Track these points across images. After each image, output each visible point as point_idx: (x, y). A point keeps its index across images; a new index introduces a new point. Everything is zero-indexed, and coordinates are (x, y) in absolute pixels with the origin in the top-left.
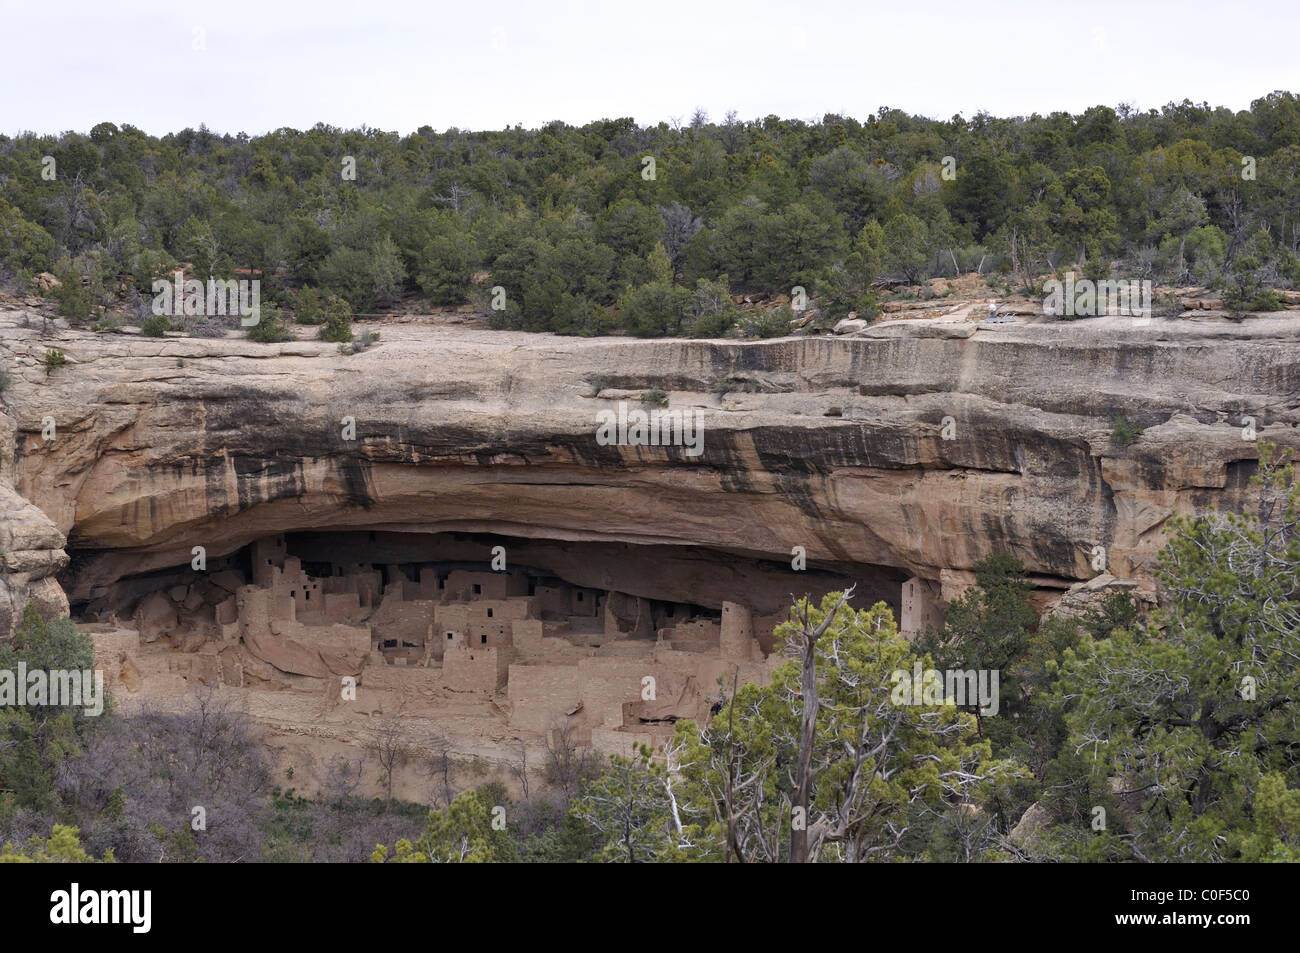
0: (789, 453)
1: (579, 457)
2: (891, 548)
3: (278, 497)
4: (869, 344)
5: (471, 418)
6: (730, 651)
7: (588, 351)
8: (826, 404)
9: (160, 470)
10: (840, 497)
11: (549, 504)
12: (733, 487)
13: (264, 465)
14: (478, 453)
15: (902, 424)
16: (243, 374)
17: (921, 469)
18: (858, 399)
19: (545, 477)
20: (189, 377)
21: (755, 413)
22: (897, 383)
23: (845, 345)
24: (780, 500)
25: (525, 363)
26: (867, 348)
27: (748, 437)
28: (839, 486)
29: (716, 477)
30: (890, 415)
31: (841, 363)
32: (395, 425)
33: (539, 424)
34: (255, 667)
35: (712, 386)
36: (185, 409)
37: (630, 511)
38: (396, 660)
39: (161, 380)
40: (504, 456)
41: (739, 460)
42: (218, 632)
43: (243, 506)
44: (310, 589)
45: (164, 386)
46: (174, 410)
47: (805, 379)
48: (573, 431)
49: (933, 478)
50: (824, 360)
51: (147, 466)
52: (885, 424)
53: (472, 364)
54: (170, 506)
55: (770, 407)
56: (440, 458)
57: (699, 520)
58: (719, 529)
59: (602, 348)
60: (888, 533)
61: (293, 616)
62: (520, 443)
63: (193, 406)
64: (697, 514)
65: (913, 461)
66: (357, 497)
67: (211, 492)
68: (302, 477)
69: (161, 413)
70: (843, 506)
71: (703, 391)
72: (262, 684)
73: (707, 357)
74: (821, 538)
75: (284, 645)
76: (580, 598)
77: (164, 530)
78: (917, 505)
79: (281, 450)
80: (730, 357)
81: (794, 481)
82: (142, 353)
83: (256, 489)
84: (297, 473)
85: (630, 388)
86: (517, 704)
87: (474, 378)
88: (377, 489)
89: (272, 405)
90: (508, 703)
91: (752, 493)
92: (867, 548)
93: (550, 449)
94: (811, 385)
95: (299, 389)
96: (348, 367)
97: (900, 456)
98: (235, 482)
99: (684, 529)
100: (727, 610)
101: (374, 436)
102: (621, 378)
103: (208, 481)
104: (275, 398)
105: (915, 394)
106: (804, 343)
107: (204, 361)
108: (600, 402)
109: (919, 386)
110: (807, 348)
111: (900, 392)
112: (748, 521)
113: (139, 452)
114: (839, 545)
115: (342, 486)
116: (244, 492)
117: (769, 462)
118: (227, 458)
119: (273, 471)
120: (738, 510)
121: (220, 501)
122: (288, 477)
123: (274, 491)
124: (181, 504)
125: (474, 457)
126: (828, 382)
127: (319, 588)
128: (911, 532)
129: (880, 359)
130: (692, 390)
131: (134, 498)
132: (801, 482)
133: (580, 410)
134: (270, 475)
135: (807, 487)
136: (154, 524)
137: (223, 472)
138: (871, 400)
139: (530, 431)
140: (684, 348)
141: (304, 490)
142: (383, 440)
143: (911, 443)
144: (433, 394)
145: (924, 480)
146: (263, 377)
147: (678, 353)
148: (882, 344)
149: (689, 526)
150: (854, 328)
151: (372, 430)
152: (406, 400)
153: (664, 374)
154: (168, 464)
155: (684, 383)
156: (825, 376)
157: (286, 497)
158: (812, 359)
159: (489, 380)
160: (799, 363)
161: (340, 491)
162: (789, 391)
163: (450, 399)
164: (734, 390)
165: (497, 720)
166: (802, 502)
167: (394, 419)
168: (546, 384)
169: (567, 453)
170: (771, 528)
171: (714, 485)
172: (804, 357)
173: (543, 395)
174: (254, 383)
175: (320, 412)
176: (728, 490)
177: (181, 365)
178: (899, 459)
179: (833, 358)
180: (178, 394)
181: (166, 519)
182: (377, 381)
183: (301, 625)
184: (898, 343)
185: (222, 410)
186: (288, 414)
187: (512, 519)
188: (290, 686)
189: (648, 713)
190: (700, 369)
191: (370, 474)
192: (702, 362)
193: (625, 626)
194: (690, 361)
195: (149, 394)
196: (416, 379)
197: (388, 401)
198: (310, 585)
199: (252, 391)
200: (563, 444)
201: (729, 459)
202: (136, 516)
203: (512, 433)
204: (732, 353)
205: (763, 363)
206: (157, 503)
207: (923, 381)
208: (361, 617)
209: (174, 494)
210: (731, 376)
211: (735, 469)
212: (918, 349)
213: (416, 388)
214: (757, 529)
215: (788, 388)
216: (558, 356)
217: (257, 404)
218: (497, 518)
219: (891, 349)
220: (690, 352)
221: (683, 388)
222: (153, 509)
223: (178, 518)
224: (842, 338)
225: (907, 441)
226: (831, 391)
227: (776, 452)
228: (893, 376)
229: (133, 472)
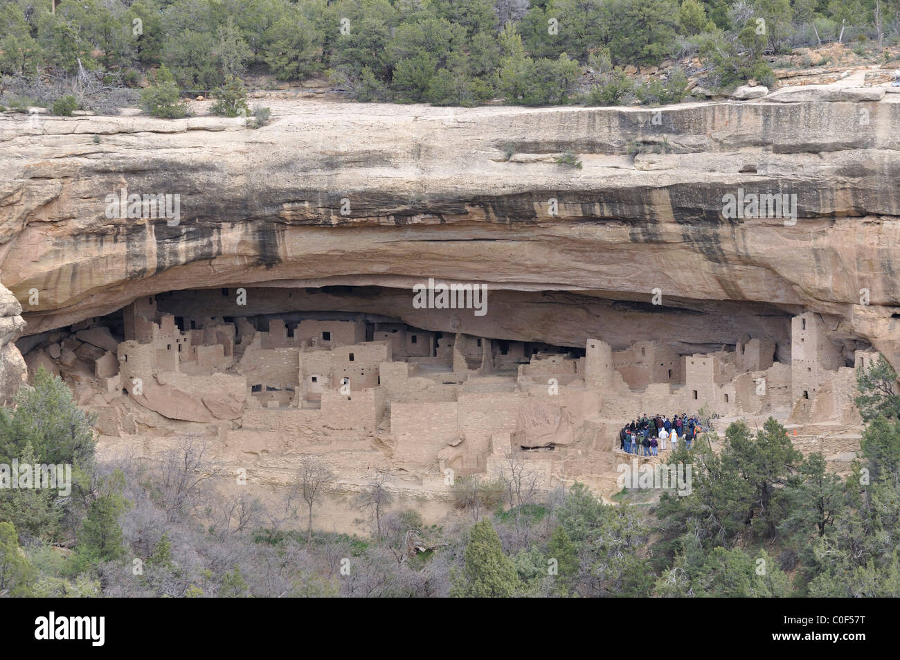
0: (704, 207)
1: (492, 215)
2: (796, 288)
3: (194, 260)
4: (780, 108)
5: (390, 183)
6: (597, 383)
7: (491, 120)
8: (740, 162)
9: (83, 239)
10: (749, 244)
11: (452, 258)
12: (641, 237)
13: (183, 231)
14: (397, 215)
15: (820, 178)
16: (158, 148)
17: (833, 217)
18: (772, 157)
19: (451, 234)
20: (107, 153)
21: (670, 172)
22: (812, 141)
23: (756, 109)
24: (684, 248)
25: (430, 132)
26: (777, 111)
27: (666, 193)
28: (749, 234)
29: (626, 230)
30: (806, 170)
31: (752, 125)
32: (316, 191)
33: (459, 186)
34: (142, 416)
35: (621, 149)
36: (107, 182)
37: (529, 263)
38: (270, 403)
39: (80, 156)
40: (422, 216)
41: (652, 214)
42: (102, 385)
43: (160, 269)
44: (182, 342)
45: (84, 161)
46: (96, 182)
47: (716, 140)
48: (494, 192)
49: (844, 225)
50: (735, 122)
51: (73, 235)
52: (803, 179)
53: (380, 134)
54: (90, 272)
55: (684, 166)
56: (359, 220)
57: (594, 268)
58: (612, 275)
59: (507, 118)
60: (795, 275)
61: (177, 368)
62: (440, 204)
63: (114, 178)
64: (593, 262)
65: (828, 210)
66: (267, 258)
67: (130, 257)
68: (219, 241)
69: (83, 186)
70: (751, 252)
71: (612, 153)
72: (149, 431)
73: (616, 122)
74: (720, 281)
75: (169, 394)
76: (414, 340)
77: (81, 294)
78: (831, 249)
79: (201, 217)
80: (638, 122)
81: (704, 231)
82: (57, 131)
83: (175, 253)
84: (214, 238)
85: (539, 153)
86: (401, 438)
87: (386, 147)
88: (288, 250)
89: (192, 176)
90: (392, 438)
91: (658, 242)
92: (764, 288)
93: (468, 209)
94: (722, 146)
95: (216, 161)
96: (259, 140)
97: (816, 206)
98: (155, 247)
99: (578, 277)
100: (593, 346)
101: (293, 202)
102: (530, 144)
103: (128, 247)
104: (194, 169)
105: (829, 151)
106: (713, 108)
107: (118, 137)
108: (513, 166)
109: (834, 144)
110: (716, 113)
111: (815, 150)
112: (646, 268)
113: (63, 223)
114: (736, 286)
115: (254, 248)
116: (163, 256)
117: (681, 214)
118: (147, 226)
119: (191, 236)
120: (637, 258)
121: (139, 265)
122: (205, 241)
123: (192, 255)
124: (102, 269)
125: (392, 218)
126: (740, 142)
127: (189, 341)
128: (820, 273)
129: (792, 121)
130: (601, 153)
131: (58, 265)
132: (710, 231)
133: (496, 173)
134: (188, 240)
135: (716, 236)
136: (73, 289)
137: (143, 239)
138: (785, 158)
139: (452, 194)
140: (592, 116)
141: (219, 253)
142: (301, 205)
143: (828, 194)
144: (348, 162)
145: (835, 226)
146: (179, 150)
147: (585, 120)
148: (792, 107)
149: (583, 273)
150: (759, 94)
151: (292, 197)
152: (322, 168)
153: (573, 139)
154: (93, 233)
155: (593, 147)
156: (737, 137)
157: (200, 259)
158: (722, 123)
159: (400, 148)
160: (709, 126)
161: (252, 252)
162: (699, 151)
163: (365, 166)
164: (644, 152)
165: (381, 453)
166: (708, 249)
167: (313, 186)
168: (456, 151)
169: (482, 212)
170: (667, 273)
171: (623, 236)
172: (713, 120)
173: (455, 161)
174: (173, 156)
175: (239, 181)
176: (635, 241)
177: (97, 142)
178: (814, 209)
179: (744, 121)
180: (99, 168)
181: (85, 284)
182: (293, 152)
183: (185, 375)
184: (809, 106)
185: (143, 182)
186: (209, 184)
187: (405, 273)
188: (173, 432)
189: (530, 441)
190: (609, 134)
191: (284, 237)
192: (610, 127)
193: (473, 364)
194: (597, 127)
195: (72, 169)
196: (330, 148)
197: (305, 170)
198: (182, 338)
199: (172, 163)
200: (479, 204)
201: (643, 214)
202: (57, 282)
203: (433, 196)
204: (640, 119)
205: (672, 127)
206: (79, 269)
207: (838, 140)
208: (225, 366)
209: (96, 261)
210: (640, 139)
211: (647, 222)
212: (830, 111)
213: (331, 157)
214: (652, 275)
215: (699, 149)
216: (461, 125)
217: (177, 176)
218: (390, 272)
219: (802, 113)
220: (597, 118)
221: (592, 151)
222: (74, 275)
223: (97, 282)
224: (748, 103)
225: (823, 193)
226: (742, 150)
227: (691, 205)
228: (805, 135)
229: (57, 241)
